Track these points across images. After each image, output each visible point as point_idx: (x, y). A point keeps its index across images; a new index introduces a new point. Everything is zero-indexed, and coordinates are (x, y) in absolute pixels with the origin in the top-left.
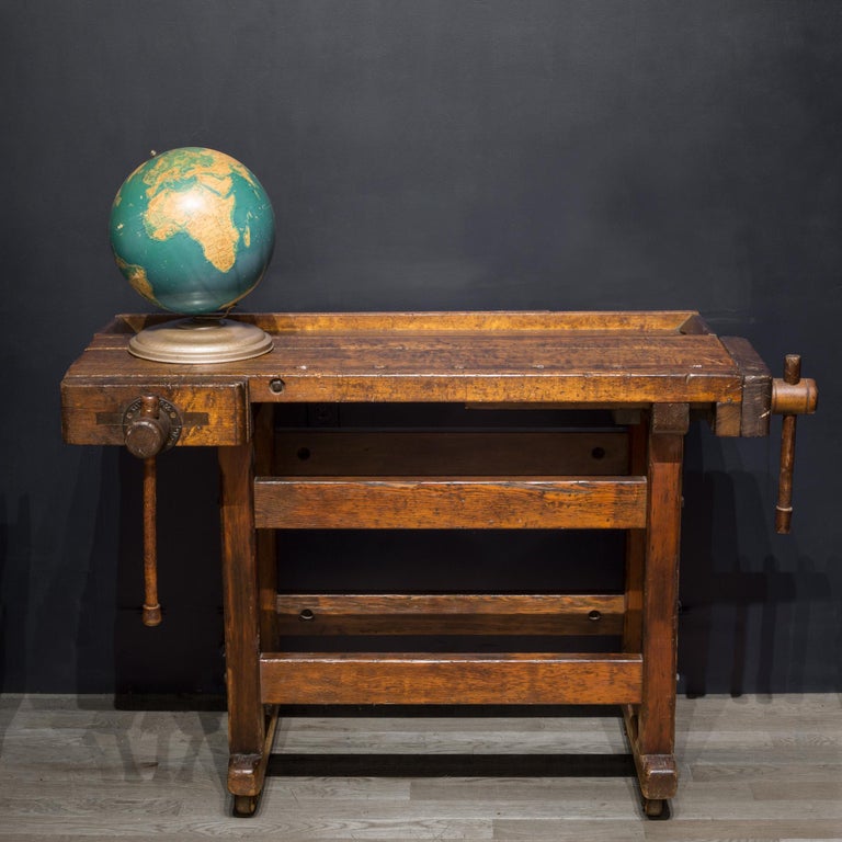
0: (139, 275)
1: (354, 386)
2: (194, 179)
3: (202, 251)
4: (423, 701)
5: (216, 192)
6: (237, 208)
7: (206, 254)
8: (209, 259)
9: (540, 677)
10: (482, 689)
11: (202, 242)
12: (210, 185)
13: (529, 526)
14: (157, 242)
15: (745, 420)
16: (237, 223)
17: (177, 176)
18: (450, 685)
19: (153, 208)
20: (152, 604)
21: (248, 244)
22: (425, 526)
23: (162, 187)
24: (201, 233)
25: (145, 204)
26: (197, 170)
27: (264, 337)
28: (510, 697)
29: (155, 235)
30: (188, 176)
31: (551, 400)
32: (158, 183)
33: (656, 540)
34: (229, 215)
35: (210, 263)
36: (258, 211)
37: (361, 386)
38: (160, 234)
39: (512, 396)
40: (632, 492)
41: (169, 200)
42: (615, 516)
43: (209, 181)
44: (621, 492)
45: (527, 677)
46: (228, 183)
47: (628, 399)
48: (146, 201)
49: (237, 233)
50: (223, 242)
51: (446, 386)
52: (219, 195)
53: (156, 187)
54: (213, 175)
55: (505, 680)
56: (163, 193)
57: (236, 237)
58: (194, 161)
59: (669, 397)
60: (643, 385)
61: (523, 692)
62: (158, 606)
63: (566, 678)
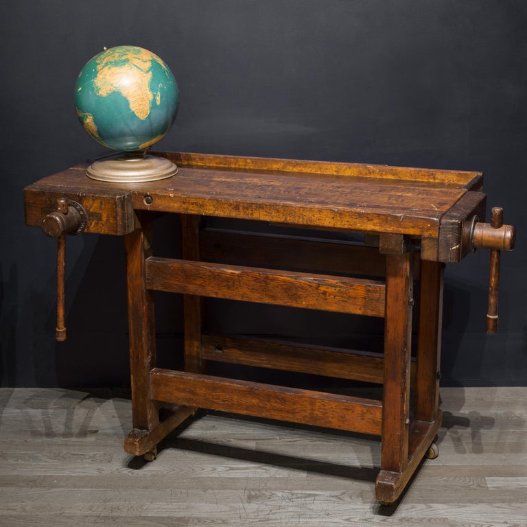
0: (89, 120)
1: (192, 204)
2: (127, 60)
3: (128, 104)
4: (244, 412)
5: (139, 69)
6: (153, 80)
7: (131, 106)
8: (133, 109)
9: (316, 408)
10: (281, 410)
11: (129, 98)
12: (137, 65)
13: (310, 307)
14: (101, 97)
15: (440, 250)
16: (152, 89)
17: (117, 58)
18: (261, 405)
19: (100, 76)
20: (61, 328)
21: (158, 103)
22: (245, 299)
23: (107, 64)
24: (128, 93)
25: (95, 74)
26: (130, 56)
27: (171, 166)
28: (297, 419)
29: (100, 93)
30: (123, 58)
31: (312, 224)
32: (105, 61)
33: (390, 326)
34: (147, 84)
35: (133, 112)
36: (167, 84)
37: (197, 204)
38: (103, 93)
39: (288, 219)
40: (376, 292)
41: (110, 72)
42: (365, 306)
43: (136, 62)
44: (369, 291)
45: (309, 407)
46: (149, 65)
47: (362, 228)
48: (97, 72)
49: (152, 95)
50: (143, 99)
51: (248, 208)
52: (142, 70)
53: (103, 64)
54: (139, 59)
55: (295, 407)
56: (108, 67)
57: (151, 97)
58: (128, 51)
59: (389, 229)
60: (372, 220)
61: (306, 416)
62: (65, 329)
63: (333, 411)
